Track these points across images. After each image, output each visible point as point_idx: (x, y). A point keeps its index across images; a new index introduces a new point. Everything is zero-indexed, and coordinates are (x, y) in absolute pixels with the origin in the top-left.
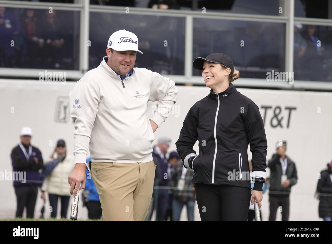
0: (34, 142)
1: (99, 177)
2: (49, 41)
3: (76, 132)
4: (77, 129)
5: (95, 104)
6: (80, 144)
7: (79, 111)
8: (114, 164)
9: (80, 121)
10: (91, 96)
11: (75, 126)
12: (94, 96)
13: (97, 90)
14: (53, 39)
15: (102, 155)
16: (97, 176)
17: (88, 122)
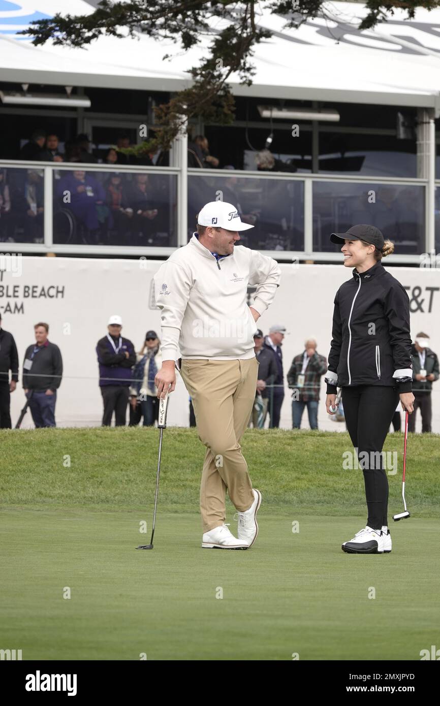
0: (125, 334)
1: (191, 377)
2: (140, 212)
3: (163, 323)
4: (165, 320)
5: (186, 290)
6: (168, 337)
7: (167, 298)
8: (210, 362)
9: (167, 310)
10: (181, 280)
11: (162, 315)
12: (185, 279)
13: (188, 272)
14: (144, 210)
15: (195, 350)
16: (189, 376)
17: (177, 311)
